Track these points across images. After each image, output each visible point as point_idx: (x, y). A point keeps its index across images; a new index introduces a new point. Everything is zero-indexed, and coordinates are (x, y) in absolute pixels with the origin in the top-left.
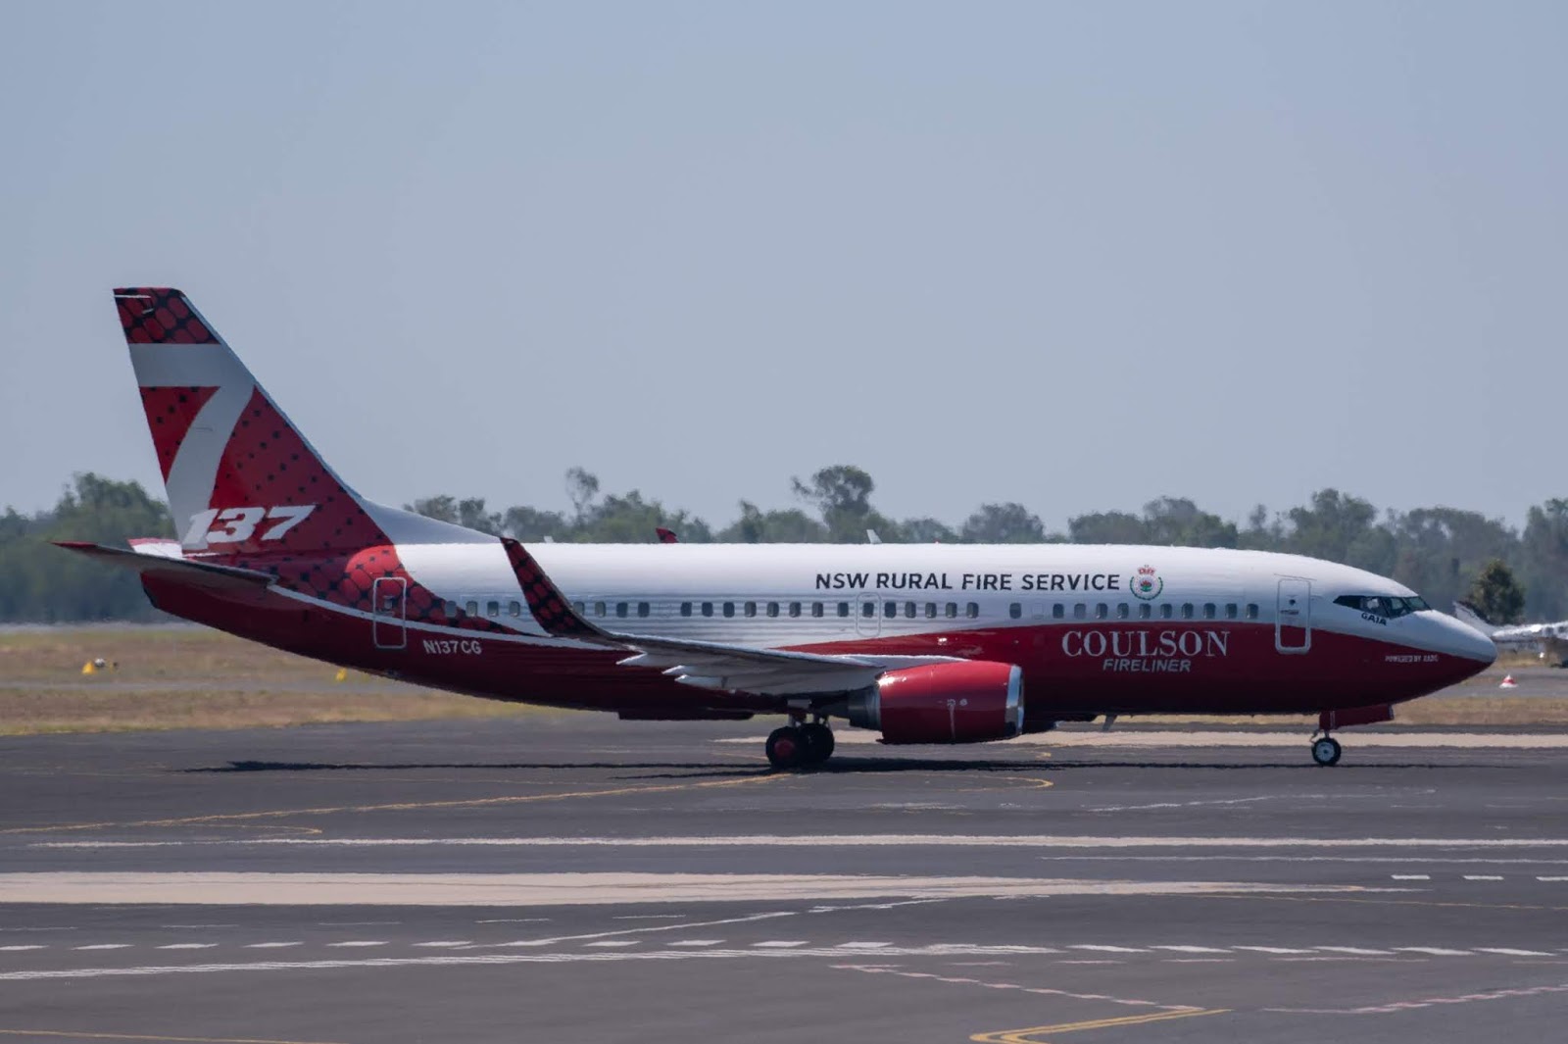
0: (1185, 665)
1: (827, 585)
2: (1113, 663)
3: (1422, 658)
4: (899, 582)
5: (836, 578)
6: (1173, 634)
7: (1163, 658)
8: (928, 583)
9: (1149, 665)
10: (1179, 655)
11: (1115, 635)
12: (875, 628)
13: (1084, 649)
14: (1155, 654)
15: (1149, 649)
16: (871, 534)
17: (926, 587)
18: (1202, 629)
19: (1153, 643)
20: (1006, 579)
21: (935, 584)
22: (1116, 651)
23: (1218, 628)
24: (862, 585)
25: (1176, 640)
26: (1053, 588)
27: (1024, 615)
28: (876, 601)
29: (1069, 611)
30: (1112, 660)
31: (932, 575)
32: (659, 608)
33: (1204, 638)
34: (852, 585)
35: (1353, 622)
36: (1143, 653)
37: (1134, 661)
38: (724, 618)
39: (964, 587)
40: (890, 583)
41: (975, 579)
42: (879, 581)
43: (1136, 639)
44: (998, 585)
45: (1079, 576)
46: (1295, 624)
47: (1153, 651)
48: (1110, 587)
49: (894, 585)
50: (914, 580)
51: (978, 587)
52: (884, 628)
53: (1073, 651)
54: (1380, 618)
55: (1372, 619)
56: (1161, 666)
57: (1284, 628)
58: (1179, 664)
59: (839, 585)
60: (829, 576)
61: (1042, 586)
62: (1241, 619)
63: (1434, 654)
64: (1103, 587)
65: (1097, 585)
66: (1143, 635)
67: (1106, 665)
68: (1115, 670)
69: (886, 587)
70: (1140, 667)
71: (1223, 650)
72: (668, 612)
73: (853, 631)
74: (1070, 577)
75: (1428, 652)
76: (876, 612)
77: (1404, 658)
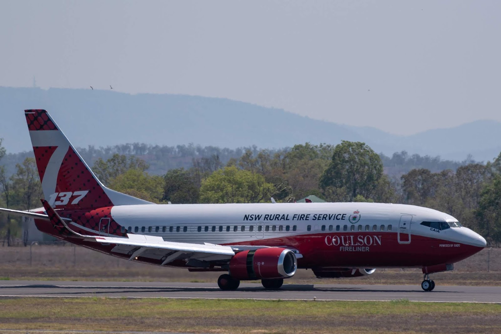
0: (368, 249)
1: (247, 219)
2: (343, 248)
3: (454, 245)
4: (272, 218)
5: (251, 217)
6: (362, 237)
7: (359, 246)
8: (282, 218)
9: (355, 249)
10: (365, 245)
11: (343, 237)
12: (262, 235)
13: (332, 243)
14: (357, 245)
15: (355, 243)
16: (272, 199)
17: (280, 220)
18: (372, 234)
19: (356, 241)
20: (308, 216)
21: (284, 218)
22: (344, 244)
23: (378, 234)
24: (259, 219)
25: (363, 239)
26: (323, 219)
27: (312, 230)
28: (263, 225)
29: (327, 228)
30: (342, 247)
31: (284, 215)
32: (191, 228)
33: (373, 238)
34: (256, 219)
35: (428, 232)
36: (352, 244)
37: (350, 247)
38: (211, 232)
39: (293, 220)
40: (268, 218)
41: (297, 216)
42: (265, 218)
43: (350, 239)
44: (304, 218)
45: (333, 215)
46: (405, 232)
47: (356, 244)
48: (342, 219)
49: (270, 219)
50: (277, 217)
51: (298, 220)
52: (265, 235)
53: (329, 243)
54: (437, 230)
55: (434, 230)
56: (358, 249)
57: (401, 234)
58: (365, 248)
59: (251, 219)
60: (249, 215)
61: (320, 218)
62: (386, 230)
63: (458, 243)
64: (340, 219)
65: (338, 218)
66: (352, 237)
67: (341, 249)
68: (344, 251)
69: (267, 220)
70: (352, 250)
71: (380, 243)
72: (193, 230)
73: (255, 236)
74: (330, 215)
75: (456, 243)
76: (262, 229)
77: (447, 246)
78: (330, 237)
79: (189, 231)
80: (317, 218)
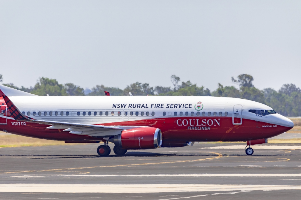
0: (209, 128)
1: (115, 107)
2: (190, 128)
3: (272, 126)
4: (134, 106)
5: (118, 105)
6: (205, 120)
7: (203, 126)
8: (142, 106)
9: (199, 128)
10: (207, 126)
11: (190, 120)
12: (128, 118)
13: (182, 124)
14: (201, 125)
15: (199, 124)
16: (130, 93)
17: (141, 107)
18: (213, 118)
19: (200, 122)
20: (162, 105)
21: (144, 107)
22: (191, 125)
23: (217, 118)
24: (125, 107)
25: (206, 122)
26: (174, 108)
27: (167, 115)
28: (128, 111)
29: (178, 113)
30: (190, 127)
31: (143, 104)
32: (72, 113)
33: (214, 121)
34: (122, 107)
35: (254, 116)
36: (198, 125)
37: (195, 127)
38: (88, 116)
39: (151, 108)
40: (132, 106)
41: (154, 105)
42: (129, 106)
43: (196, 121)
44: (160, 107)
45: (182, 104)
46: (238, 117)
47: (200, 125)
48: (189, 108)
49: (133, 107)
50: (138, 106)
51: (155, 107)
52: (130, 118)
53: (179, 124)
54: (261, 116)
55: (259, 116)
56: (203, 128)
57: (235, 118)
58: (207, 128)
59: (119, 107)
60: (116, 104)
61: (172, 107)
62: (223, 116)
63: (276, 125)
64: (187, 107)
65: (186, 107)
66: (197, 120)
67: (188, 128)
68: (190, 129)
69: (131, 107)
70: (197, 129)
71: (219, 124)
72: (74, 114)
73: (122, 119)
74: (179, 105)
75: (274, 125)
76: (128, 114)
77: (267, 126)
78: (181, 120)
79: (70, 115)
80: (169, 106)
